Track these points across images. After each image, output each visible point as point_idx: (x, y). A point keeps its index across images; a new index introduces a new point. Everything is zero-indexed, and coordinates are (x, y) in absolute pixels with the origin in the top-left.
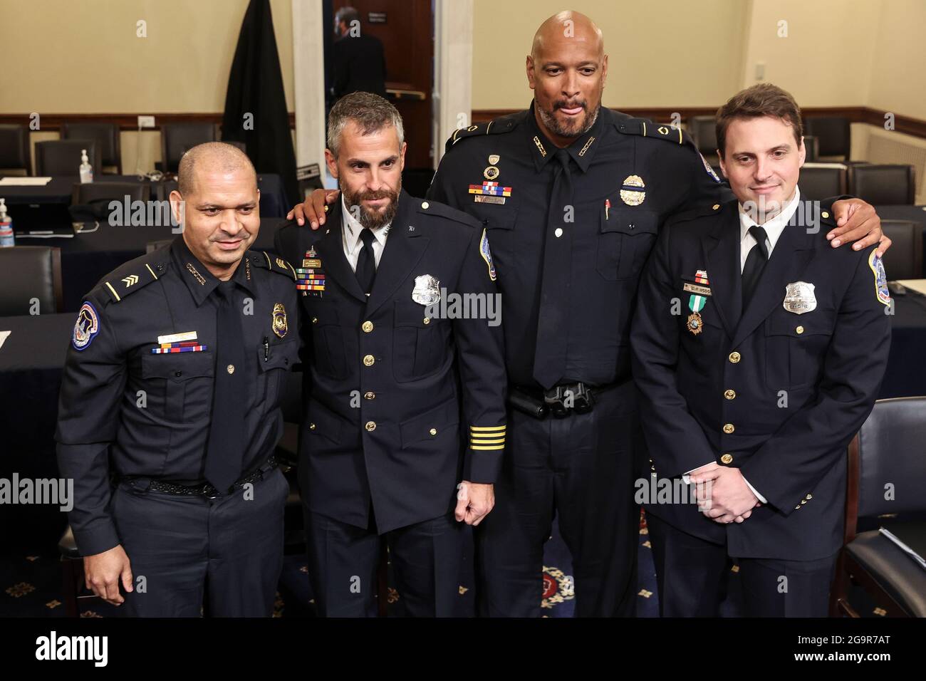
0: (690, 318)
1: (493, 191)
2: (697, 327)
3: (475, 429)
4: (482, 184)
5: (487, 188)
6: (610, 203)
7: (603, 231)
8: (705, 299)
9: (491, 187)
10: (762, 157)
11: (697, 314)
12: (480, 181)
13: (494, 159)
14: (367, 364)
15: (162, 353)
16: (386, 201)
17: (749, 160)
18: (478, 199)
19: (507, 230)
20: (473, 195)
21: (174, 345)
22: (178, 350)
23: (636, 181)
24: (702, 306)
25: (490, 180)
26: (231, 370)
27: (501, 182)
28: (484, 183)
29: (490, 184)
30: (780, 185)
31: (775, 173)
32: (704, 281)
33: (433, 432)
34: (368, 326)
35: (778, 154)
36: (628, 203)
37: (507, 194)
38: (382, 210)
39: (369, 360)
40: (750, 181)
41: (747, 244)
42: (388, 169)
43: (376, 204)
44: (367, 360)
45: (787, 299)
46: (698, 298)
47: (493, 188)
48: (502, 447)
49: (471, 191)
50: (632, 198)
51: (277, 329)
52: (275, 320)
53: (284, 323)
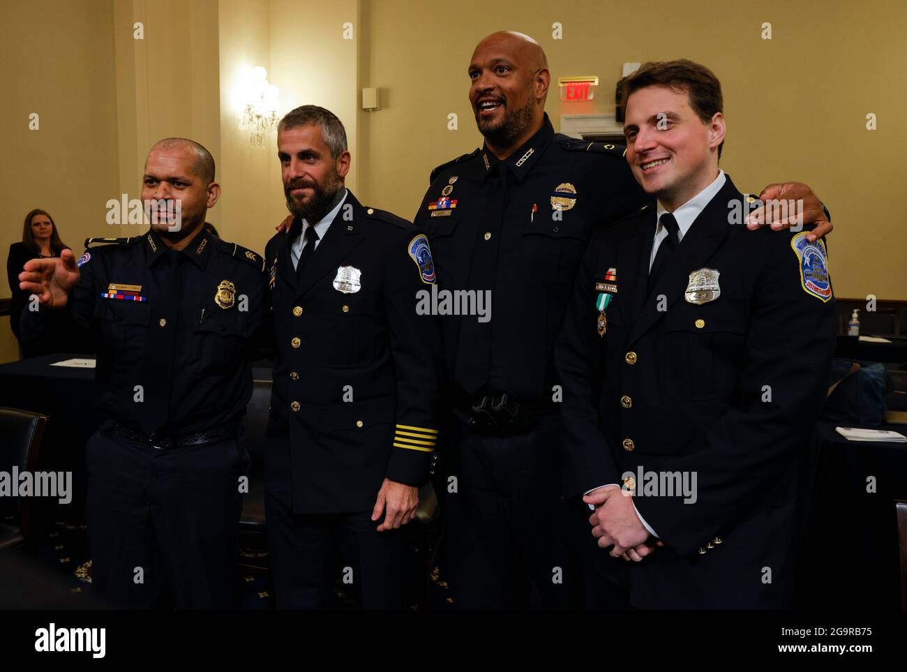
0: (599, 320)
1: (444, 206)
2: (603, 328)
3: (399, 426)
4: (438, 201)
5: (441, 203)
6: (539, 208)
7: (527, 233)
8: (610, 297)
9: (443, 201)
10: (644, 128)
11: (602, 315)
12: (437, 198)
13: (453, 180)
14: (294, 346)
15: (109, 298)
16: (309, 192)
17: (636, 135)
19: (446, 237)
20: (431, 211)
21: (119, 292)
22: (121, 297)
23: (568, 187)
24: (607, 305)
25: (444, 197)
26: (163, 323)
27: (452, 197)
28: (440, 199)
30: (669, 159)
31: (659, 144)
32: (613, 279)
33: (360, 424)
37: (453, 206)
38: (305, 200)
39: (296, 342)
40: (638, 157)
41: (661, 236)
42: (312, 164)
43: (299, 193)
44: (294, 342)
45: (689, 289)
46: (605, 296)
47: (444, 203)
49: (430, 208)
50: (564, 204)
51: (219, 300)
52: (220, 293)
53: (230, 298)
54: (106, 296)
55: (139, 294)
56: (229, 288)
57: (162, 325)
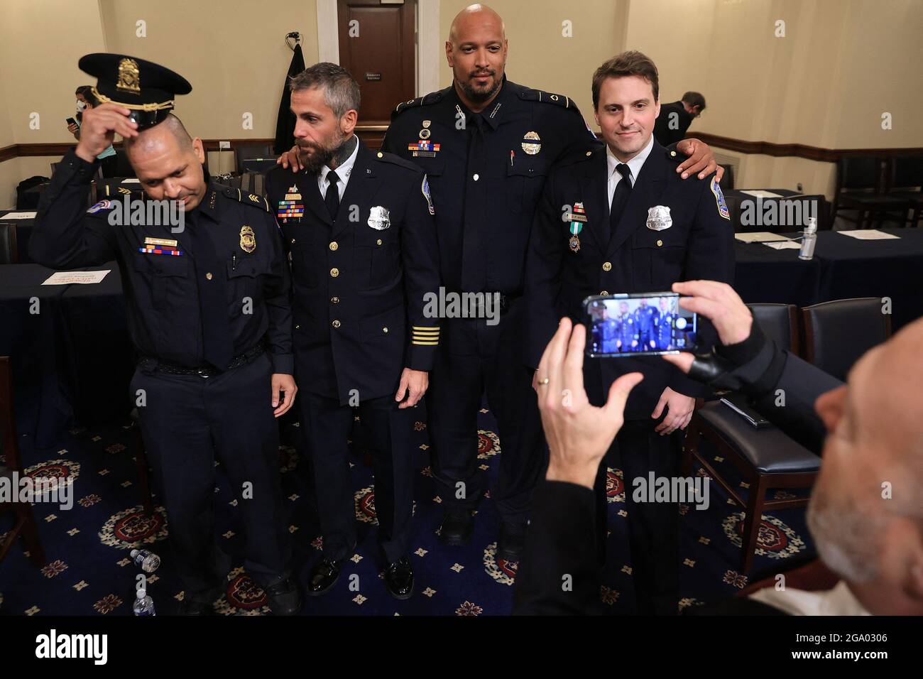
0: (571, 240)
1: (426, 148)
2: (576, 246)
3: (416, 328)
4: (418, 143)
5: (422, 145)
6: (515, 154)
7: (509, 175)
8: (582, 224)
9: (424, 144)
10: (627, 108)
11: (576, 237)
12: (416, 140)
13: (427, 124)
14: (334, 275)
15: (147, 253)
17: (617, 111)
18: (415, 154)
19: (438, 176)
20: (412, 151)
21: (156, 246)
22: (159, 252)
23: (533, 135)
24: (580, 230)
25: (424, 140)
27: (432, 141)
28: (420, 142)
29: (424, 142)
30: (640, 131)
31: (636, 121)
32: (580, 211)
33: (386, 330)
34: (334, 246)
35: (640, 106)
36: (528, 153)
37: (437, 149)
39: (335, 272)
40: (617, 128)
44: (333, 272)
45: (649, 219)
46: (576, 224)
47: (426, 146)
48: (436, 343)
49: (410, 148)
50: (532, 149)
51: (244, 246)
52: (243, 238)
53: (251, 241)
54: (144, 250)
55: (177, 249)
56: (249, 232)
57: (210, 279)
